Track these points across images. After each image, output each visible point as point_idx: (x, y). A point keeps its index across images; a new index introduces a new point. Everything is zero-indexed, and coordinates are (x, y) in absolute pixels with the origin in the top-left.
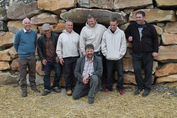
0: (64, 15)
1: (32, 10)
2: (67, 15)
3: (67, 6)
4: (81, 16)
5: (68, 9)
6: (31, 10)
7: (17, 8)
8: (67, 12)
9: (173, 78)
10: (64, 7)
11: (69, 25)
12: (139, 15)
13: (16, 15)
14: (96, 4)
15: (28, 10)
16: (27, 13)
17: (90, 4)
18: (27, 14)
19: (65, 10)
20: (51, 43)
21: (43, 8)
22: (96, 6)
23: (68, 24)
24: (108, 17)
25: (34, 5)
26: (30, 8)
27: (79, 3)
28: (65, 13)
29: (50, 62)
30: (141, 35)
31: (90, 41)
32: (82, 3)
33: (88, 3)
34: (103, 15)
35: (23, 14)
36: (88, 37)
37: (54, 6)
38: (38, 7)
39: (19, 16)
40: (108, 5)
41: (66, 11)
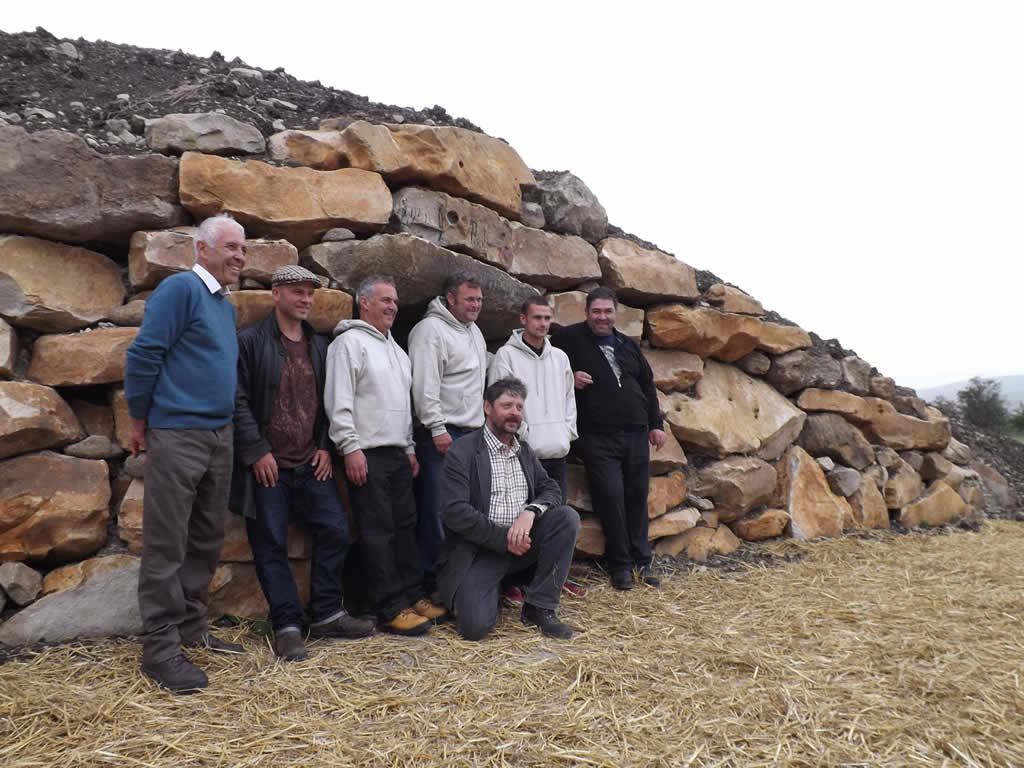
0: (339, 255)
1: (142, 196)
2: (357, 254)
3: (363, 213)
4: (421, 271)
5: (363, 231)
6: (138, 194)
7: (39, 161)
8: (357, 243)
9: (676, 522)
10: (349, 215)
11: (388, 300)
12: (607, 301)
13: (29, 198)
14: (469, 236)
15: (114, 187)
16: (107, 202)
17: (441, 232)
18: (109, 209)
19: (348, 233)
20: (307, 372)
21: (214, 199)
22: (468, 243)
23: (385, 295)
24: (506, 297)
25: (157, 173)
26: (128, 182)
27: (400, 216)
28: (346, 244)
29: (292, 469)
30: (617, 372)
31: (463, 380)
32: (410, 220)
33: (434, 223)
34: (491, 284)
35: (78, 201)
36: (458, 363)
37: (287, 199)
38: (183, 189)
39: (48, 209)
40: (500, 249)
41: (353, 235)
